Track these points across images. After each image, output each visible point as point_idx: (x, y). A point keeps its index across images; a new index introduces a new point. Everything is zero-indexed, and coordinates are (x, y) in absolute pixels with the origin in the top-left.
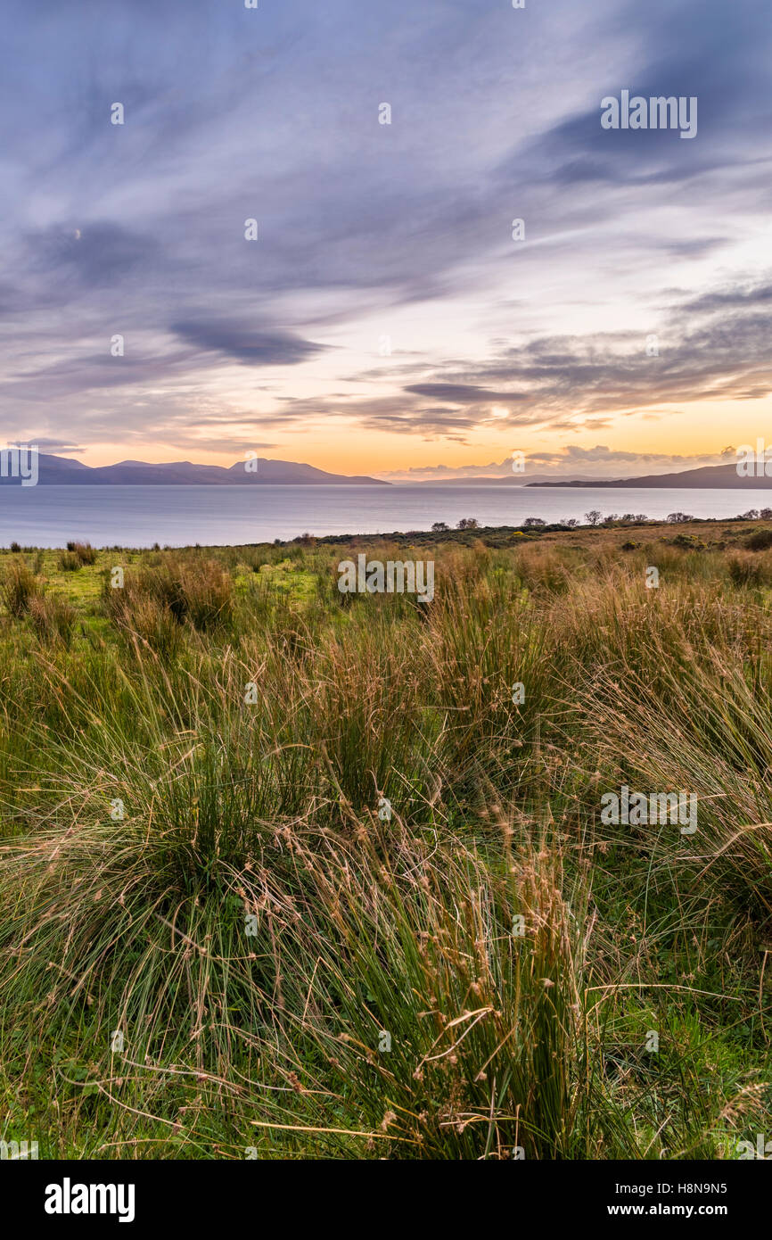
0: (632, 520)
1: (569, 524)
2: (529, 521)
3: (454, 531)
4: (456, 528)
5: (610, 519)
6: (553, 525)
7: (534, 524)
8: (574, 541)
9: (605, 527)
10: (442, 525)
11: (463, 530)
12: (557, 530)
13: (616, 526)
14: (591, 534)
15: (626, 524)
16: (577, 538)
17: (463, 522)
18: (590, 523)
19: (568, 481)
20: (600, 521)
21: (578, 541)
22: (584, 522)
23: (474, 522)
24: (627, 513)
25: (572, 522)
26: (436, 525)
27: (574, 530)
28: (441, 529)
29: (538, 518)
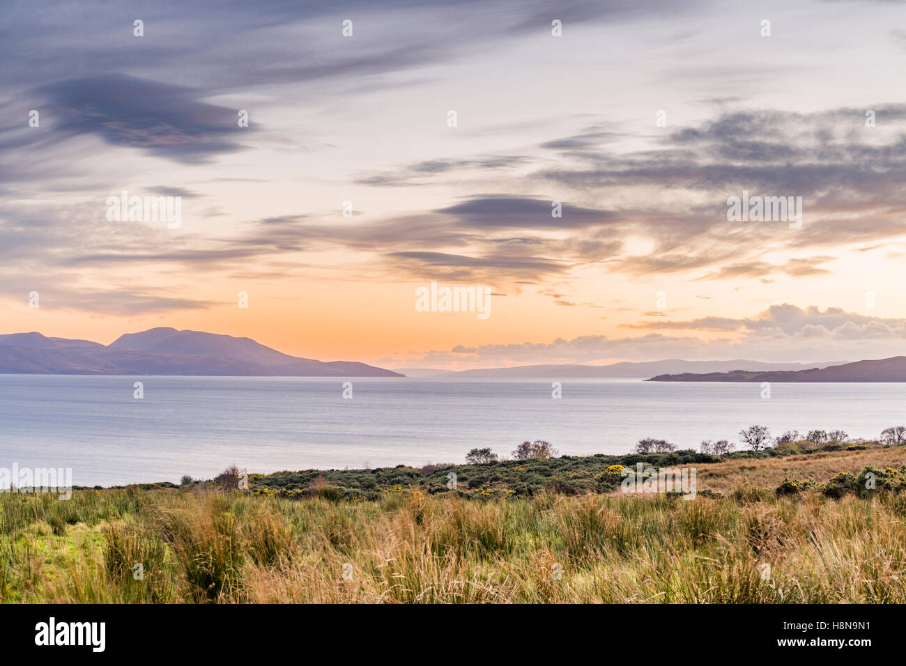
0: (822, 440)
1: (717, 448)
2: (644, 444)
3: (506, 464)
4: (511, 458)
5: (786, 439)
6: (681, 453)
7: (653, 450)
8: (712, 480)
9: (773, 455)
10: (485, 452)
11: (521, 463)
12: (686, 461)
13: (793, 453)
14: (743, 468)
15: (813, 447)
16: (718, 476)
17: (525, 448)
18: (750, 448)
19: (725, 370)
20: (770, 443)
21: (720, 480)
22: (741, 446)
23: (544, 447)
24: (814, 429)
25: (721, 445)
26: (474, 452)
27: (717, 461)
28: (483, 460)
29: (660, 439)
